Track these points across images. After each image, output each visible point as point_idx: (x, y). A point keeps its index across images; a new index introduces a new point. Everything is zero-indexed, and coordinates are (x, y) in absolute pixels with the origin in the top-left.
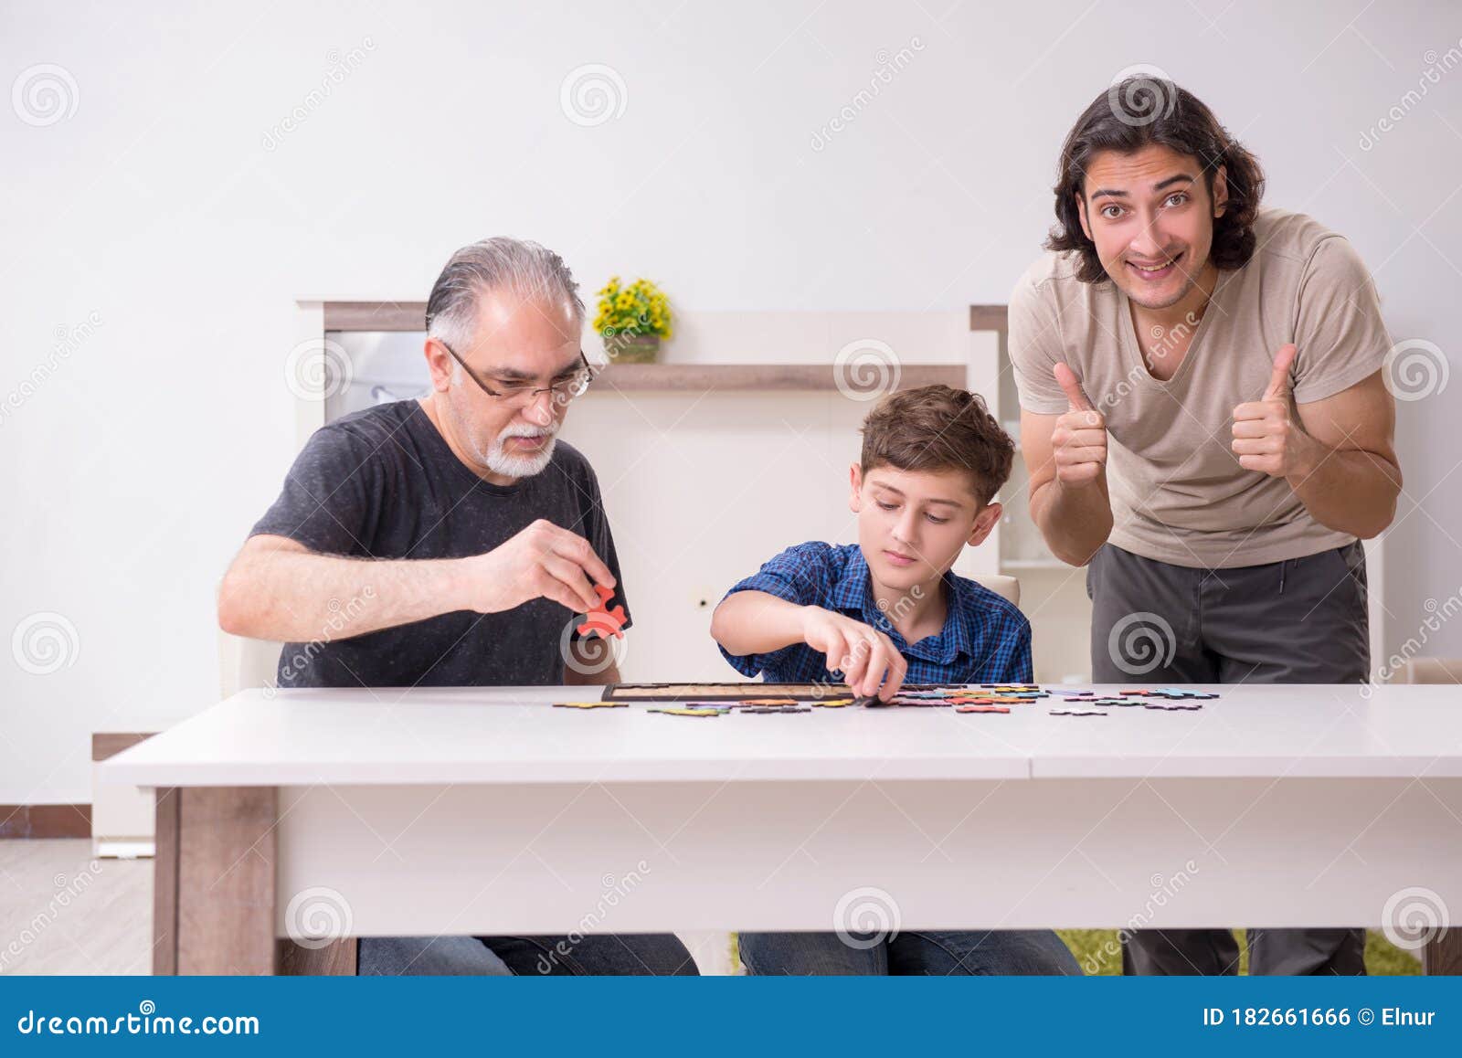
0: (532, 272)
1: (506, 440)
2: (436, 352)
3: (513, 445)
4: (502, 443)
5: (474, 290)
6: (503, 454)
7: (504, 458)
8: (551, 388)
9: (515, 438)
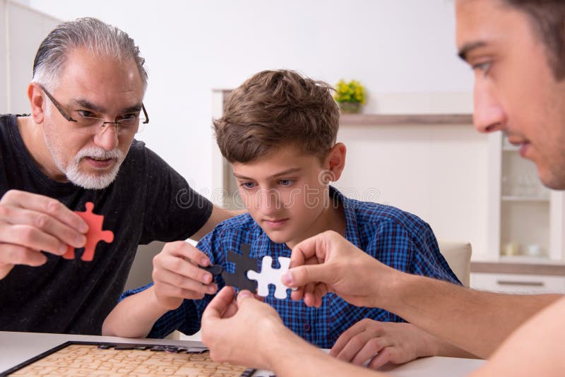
0: (108, 38)
1: (81, 160)
2: (36, 94)
3: (87, 164)
4: (78, 161)
5: (65, 47)
6: (79, 170)
7: (79, 173)
8: (116, 123)
9: (88, 158)
